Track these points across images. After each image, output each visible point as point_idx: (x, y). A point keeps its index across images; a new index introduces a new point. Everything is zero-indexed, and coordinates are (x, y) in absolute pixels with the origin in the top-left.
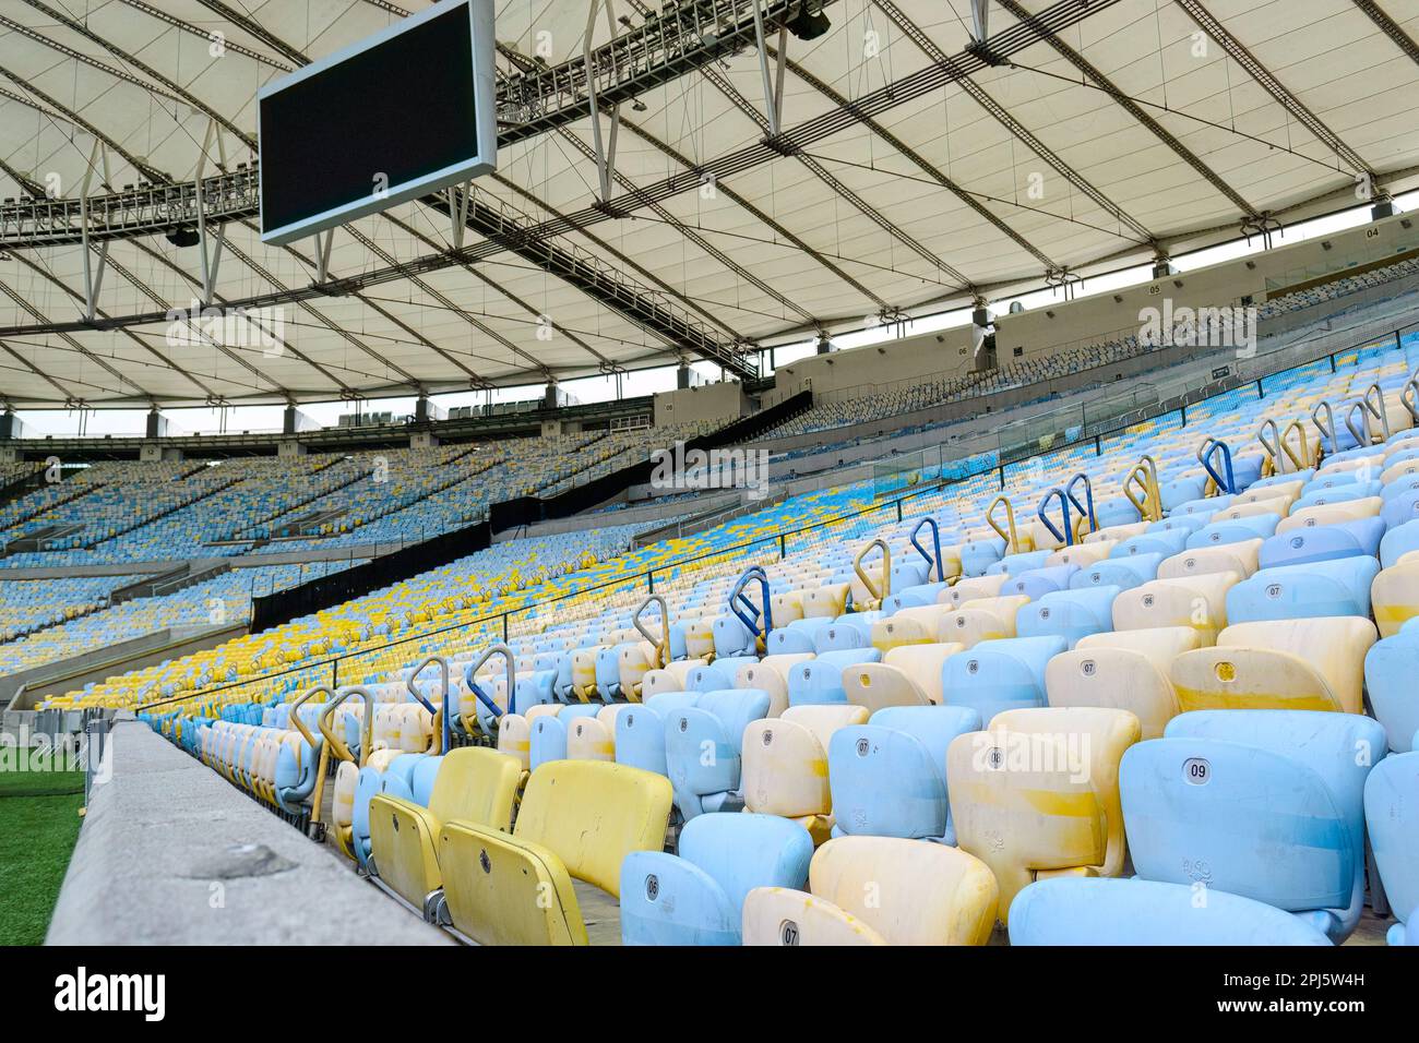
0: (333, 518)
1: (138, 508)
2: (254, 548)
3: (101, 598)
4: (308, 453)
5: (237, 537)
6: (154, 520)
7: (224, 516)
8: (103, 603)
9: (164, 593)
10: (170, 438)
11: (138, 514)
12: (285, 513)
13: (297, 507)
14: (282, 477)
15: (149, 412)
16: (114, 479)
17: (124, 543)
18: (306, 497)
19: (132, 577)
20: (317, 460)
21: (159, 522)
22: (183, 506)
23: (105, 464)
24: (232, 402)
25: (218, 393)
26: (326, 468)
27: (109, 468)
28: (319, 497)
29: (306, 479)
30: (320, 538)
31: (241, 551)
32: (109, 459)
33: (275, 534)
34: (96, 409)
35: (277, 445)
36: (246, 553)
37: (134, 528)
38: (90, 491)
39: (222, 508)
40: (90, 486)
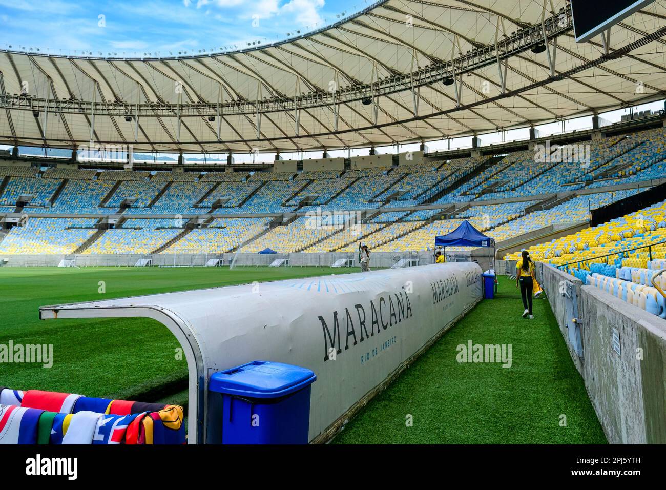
0: (625, 168)
1: (531, 171)
2: (586, 185)
3: (521, 212)
4: (607, 137)
5: (577, 180)
6: (538, 176)
7: (569, 171)
8: (522, 213)
9: (547, 208)
10: (540, 138)
11: (531, 174)
12: (599, 167)
13: (605, 164)
14: (595, 150)
15: (530, 128)
16: (519, 159)
17: (527, 187)
18: (608, 159)
19: (533, 202)
20: (612, 140)
21: (540, 176)
22: (550, 168)
23: (514, 153)
24: (566, 118)
25: (559, 115)
26: (617, 143)
27: (516, 155)
28: (615, 158)
29: (607, 150)
30: (619, 179)
31: (580, 187)
32: (516, 151)
33: (596, 178)
34: (508, 130)
35: (590, 135)
36: (582, 188)
37: (530, 180)
38: (510, 165)
39: (568, 167)
40: (510, 163)
